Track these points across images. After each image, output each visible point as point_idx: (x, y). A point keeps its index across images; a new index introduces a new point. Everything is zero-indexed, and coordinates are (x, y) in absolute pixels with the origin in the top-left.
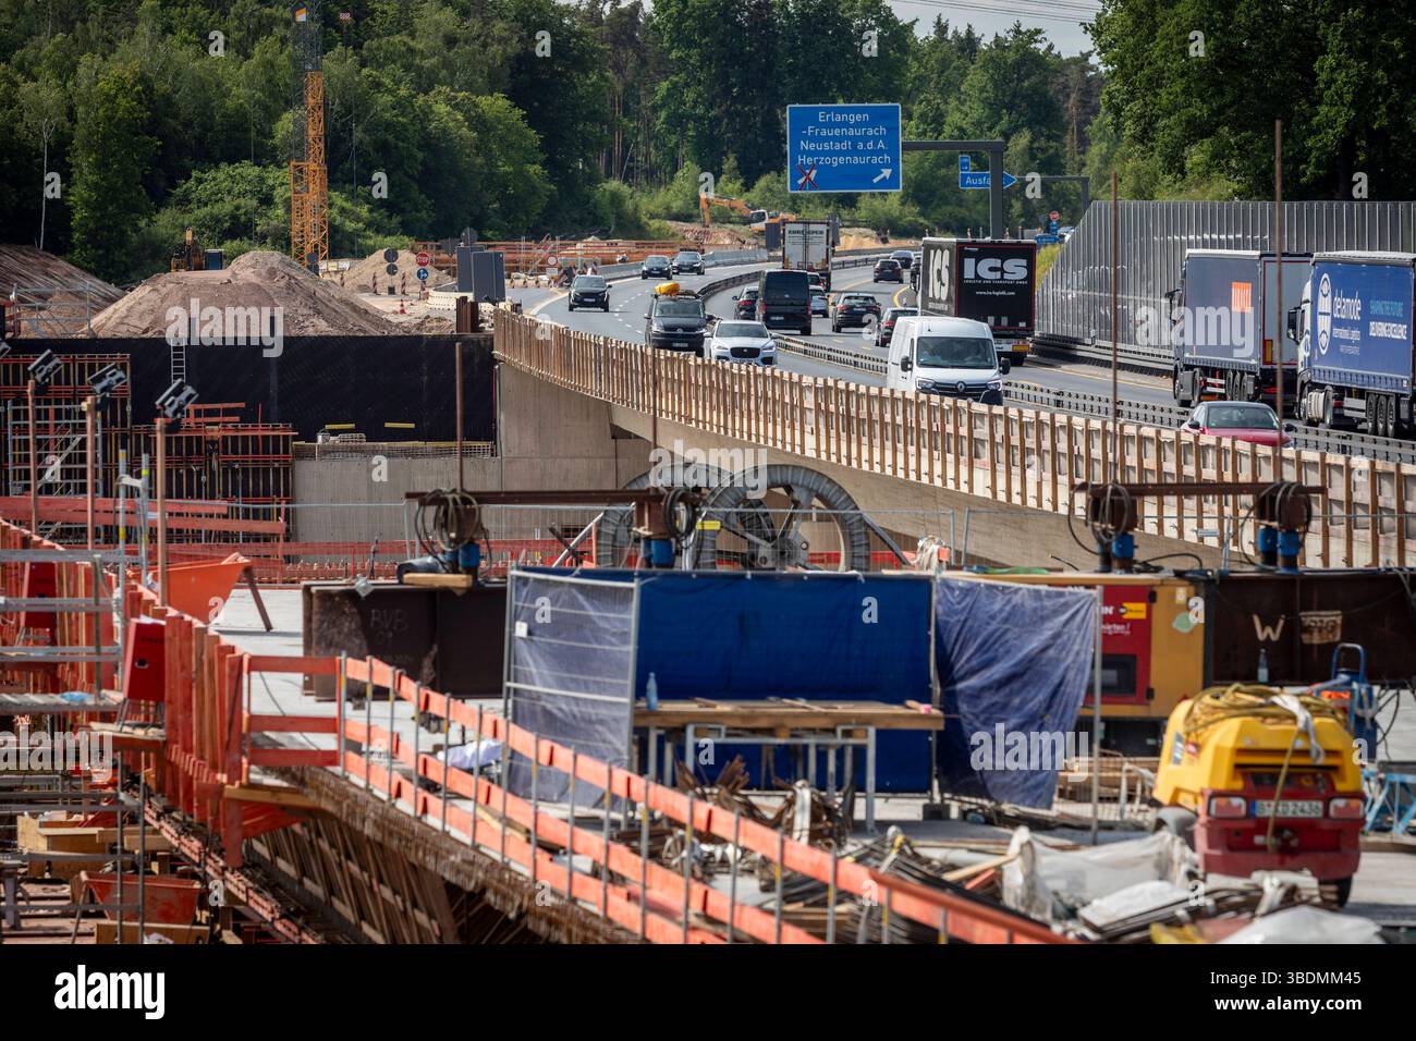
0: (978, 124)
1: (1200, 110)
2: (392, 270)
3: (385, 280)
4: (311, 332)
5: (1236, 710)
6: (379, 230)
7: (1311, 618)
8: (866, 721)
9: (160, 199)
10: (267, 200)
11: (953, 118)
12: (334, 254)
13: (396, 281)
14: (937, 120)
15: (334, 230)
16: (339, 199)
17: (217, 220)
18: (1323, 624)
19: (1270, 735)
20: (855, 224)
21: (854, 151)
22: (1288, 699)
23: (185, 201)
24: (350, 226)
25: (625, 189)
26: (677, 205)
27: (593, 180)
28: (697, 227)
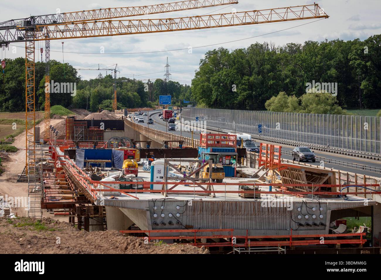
0: (189, 95)
1: (201, 96)
2: (122, 111)
3: (121, 112)
4: (107, 119)
5: (128, 161)
6: (123, 107)
7: (150, 153)
8: (105, 161)
9: (100, 103)
10: (111, 104)
11: (186, 95)
12: (118, 109)
13: (122, 112)
14: (184, 95)
15: (118, 107)
16: (118, 103)
17: (106, 106)
18: (152, 153)
19: (130, 163)
20: (175, 106)
21: (166, 100)
22: (132, 160)
23: (102, 103)
24: (120, 106)
25: (151, 102)
26: (156, 104)
27: (146, 101)
28: (158, 106)
